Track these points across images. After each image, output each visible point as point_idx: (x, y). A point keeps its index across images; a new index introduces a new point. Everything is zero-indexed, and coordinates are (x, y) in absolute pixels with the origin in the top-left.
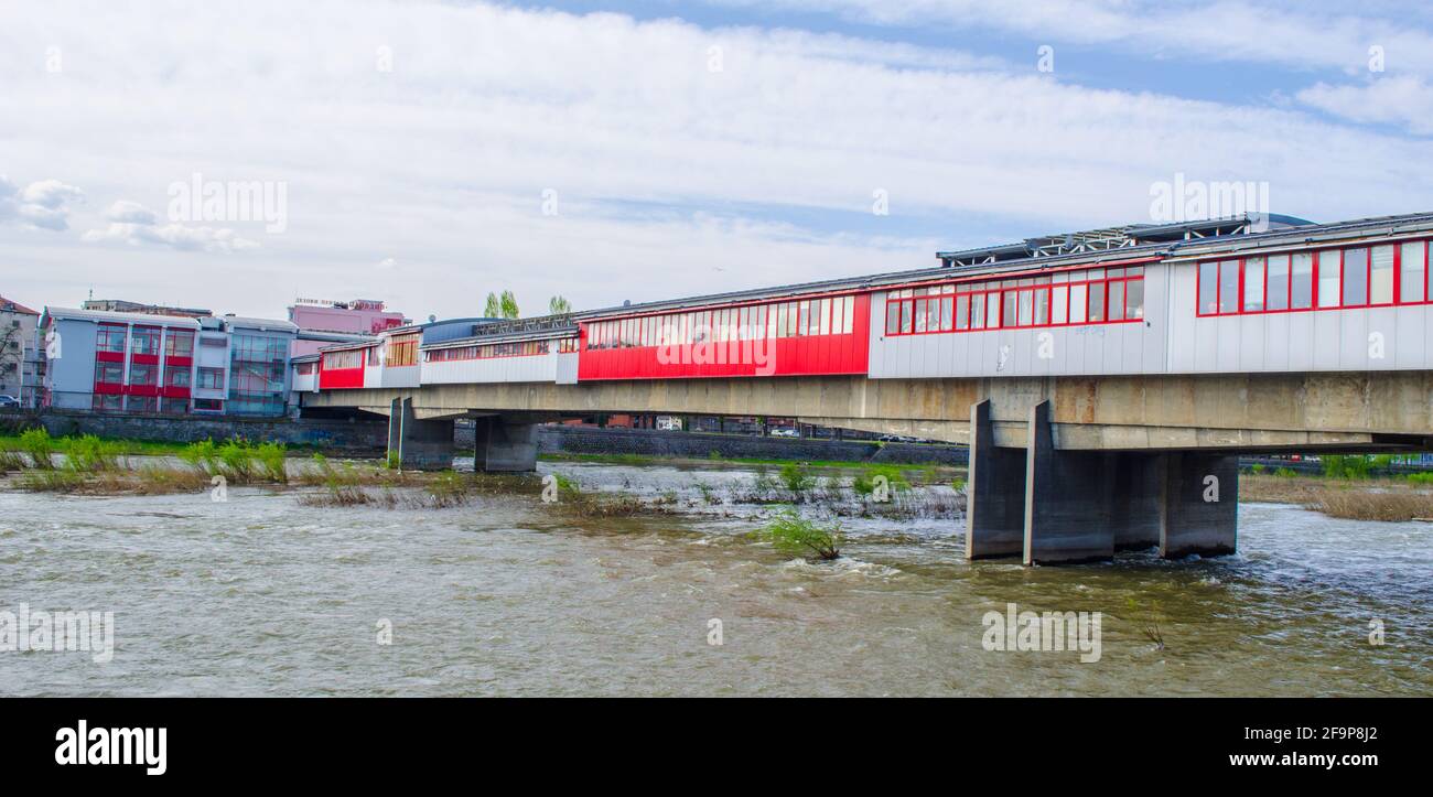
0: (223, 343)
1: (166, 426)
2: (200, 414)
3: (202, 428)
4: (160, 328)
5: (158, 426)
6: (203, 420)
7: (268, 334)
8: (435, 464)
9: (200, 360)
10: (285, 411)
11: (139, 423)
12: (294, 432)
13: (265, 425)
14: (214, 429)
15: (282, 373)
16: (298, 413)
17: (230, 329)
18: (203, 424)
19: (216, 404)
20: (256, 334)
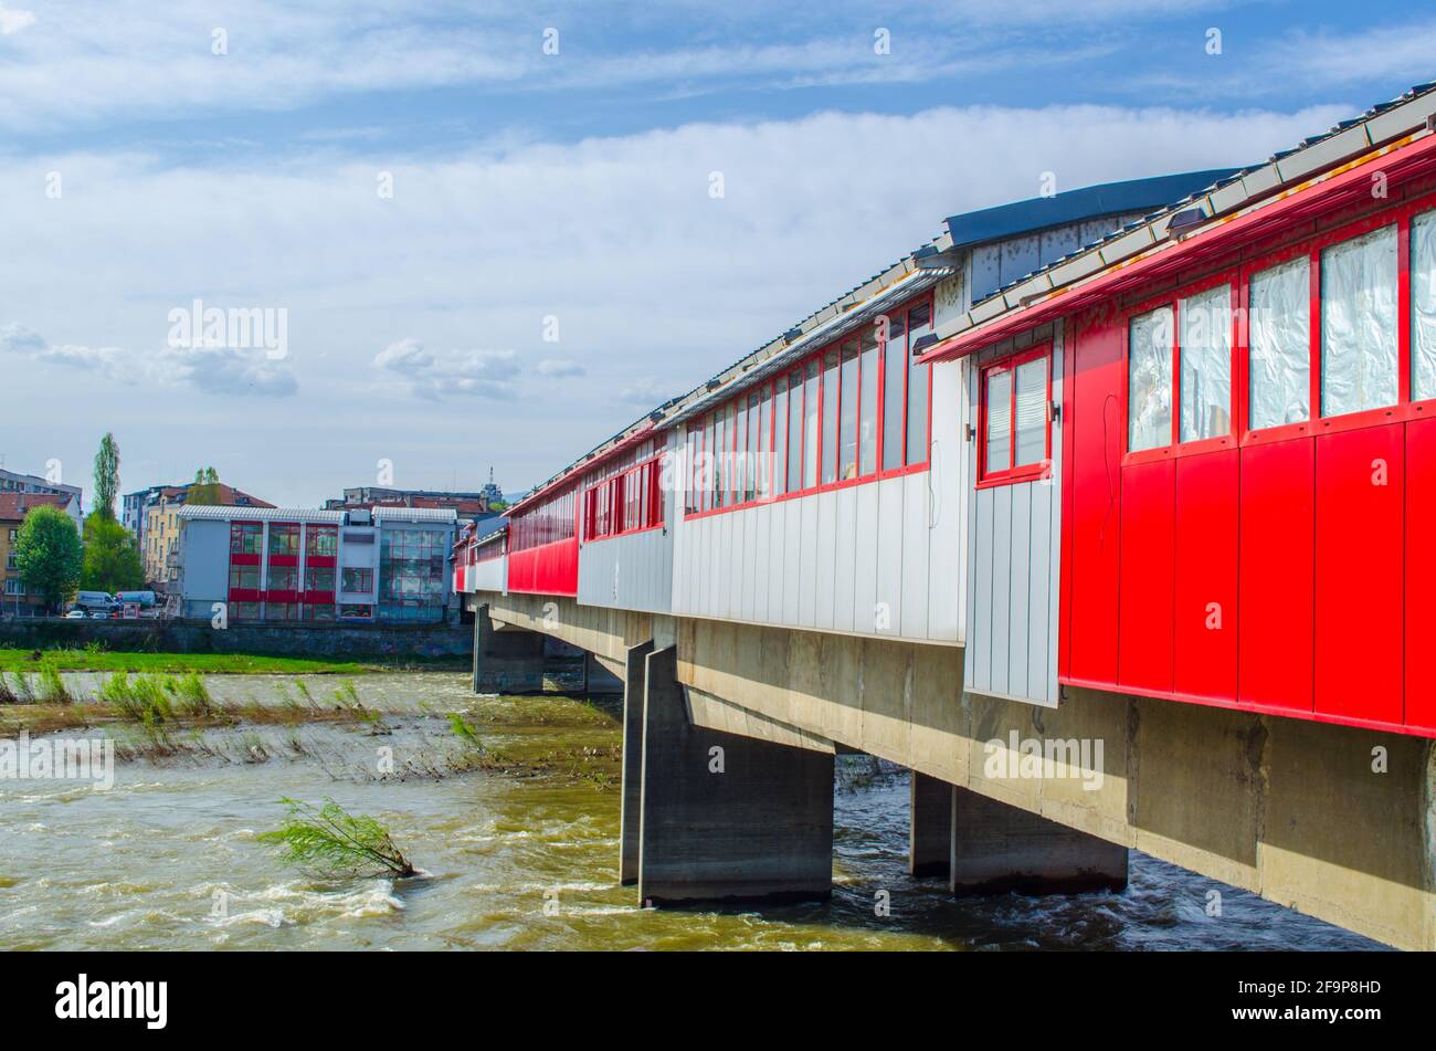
0: (369, 539)
1: (306, 637)
2: (347, 621)
3: (348, 638)
4: (298, 525)
5: (297, 636)
6: (347, 628)
7: (422, 527)
8: (520, 686)
9: (344, 560)
10: (444, 618)
11: (277, 634)
12: (452, 641)
13: (419, 633)
14: (360, 639)
15: (440, 570)
16: (458, 619)
17: (377, 524)
18: (348, 633)
19: (365, 609)
20: (406, 527)
